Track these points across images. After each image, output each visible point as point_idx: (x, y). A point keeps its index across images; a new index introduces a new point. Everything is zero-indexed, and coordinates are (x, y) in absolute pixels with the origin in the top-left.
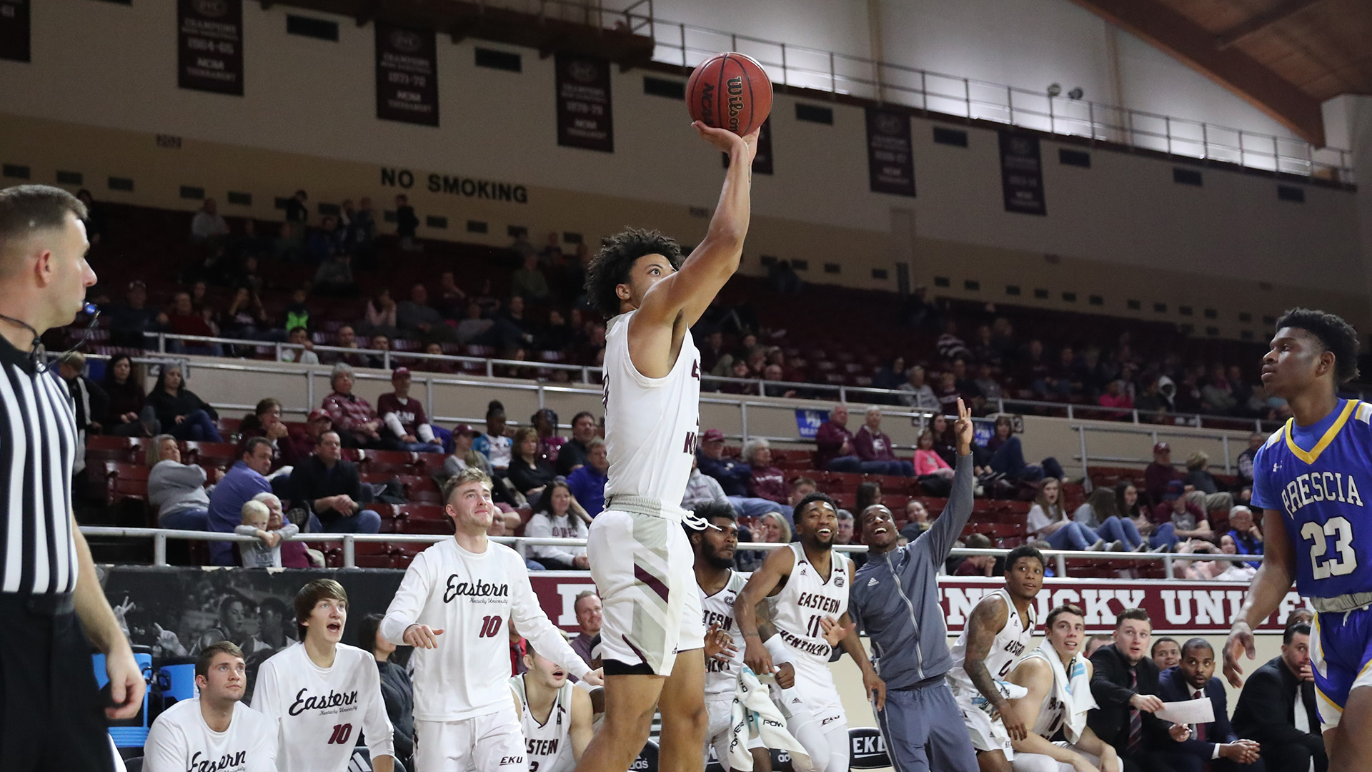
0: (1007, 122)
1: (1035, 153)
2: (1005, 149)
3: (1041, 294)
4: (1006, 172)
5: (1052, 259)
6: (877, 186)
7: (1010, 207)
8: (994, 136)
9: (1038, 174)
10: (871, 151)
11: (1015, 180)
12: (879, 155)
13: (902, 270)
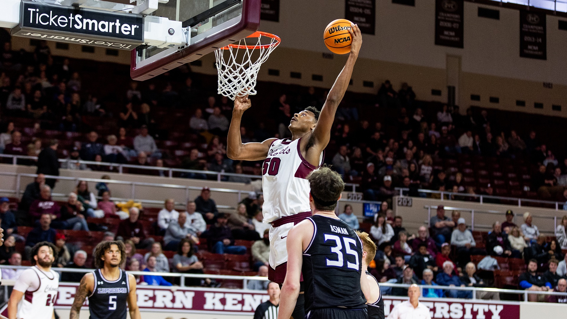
0: (527, 4)
1: (543, 23)
2: (523, 20)
3: (538, 105)
4: (523, 34)
5: (548, 85)
6: (439, 41)
7: (523, 54)
8: (517, 13)
9: (543, 36)
10: (437, 21)
11: (527, 38)
12: (442, 24)
13: (451, 90)
